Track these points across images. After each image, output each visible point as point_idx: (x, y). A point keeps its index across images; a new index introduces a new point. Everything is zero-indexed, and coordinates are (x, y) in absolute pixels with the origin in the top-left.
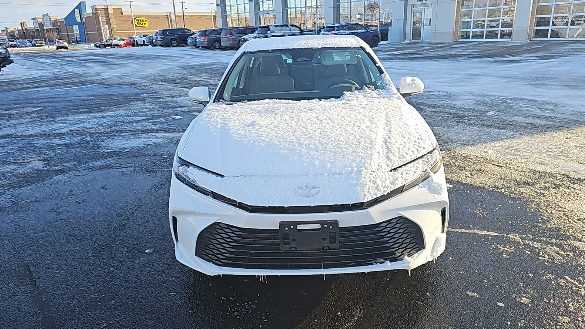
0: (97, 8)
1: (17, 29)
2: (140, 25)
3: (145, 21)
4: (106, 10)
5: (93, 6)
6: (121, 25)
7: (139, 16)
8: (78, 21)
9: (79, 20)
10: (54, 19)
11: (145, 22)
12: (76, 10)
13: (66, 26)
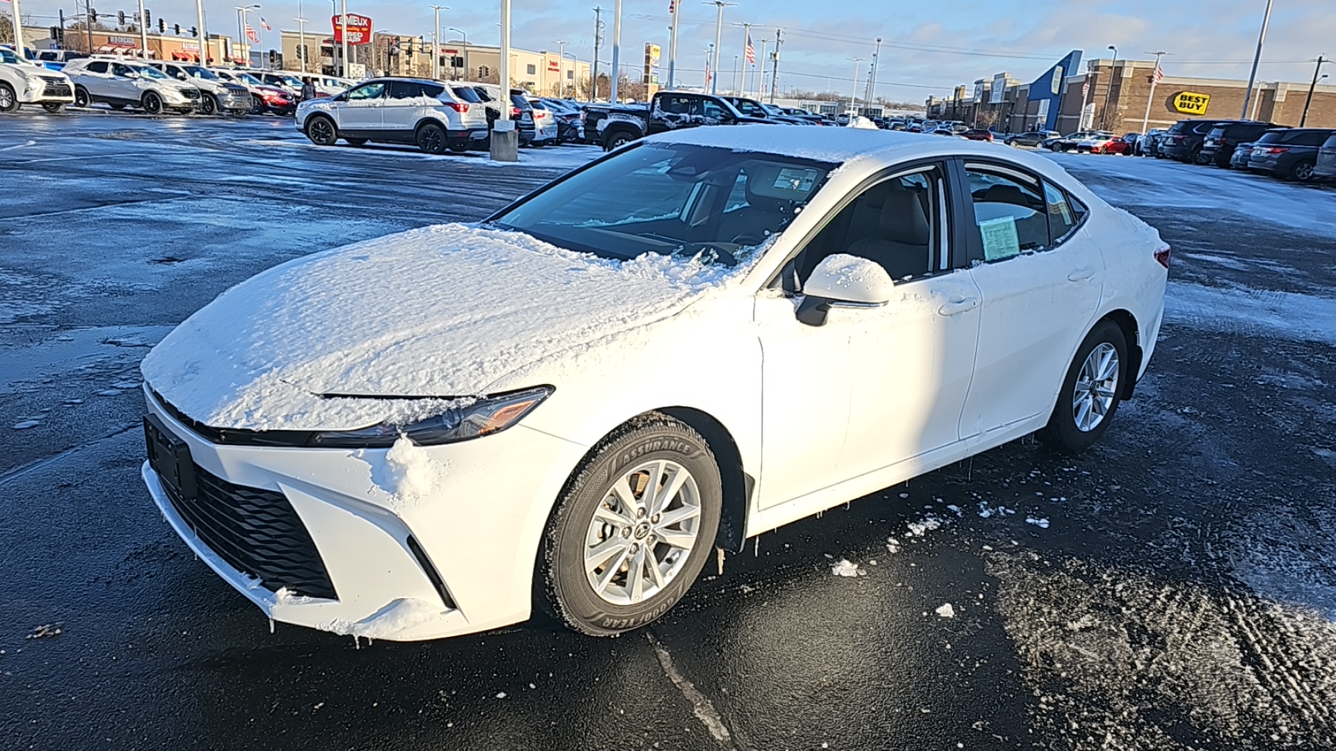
0: (1099, 67)
1: (946, 100)
2: (1186, 110)
3: (1201, 100)
4: (1118, 70)
5: (1093, 61)
6: (1139, 107)
7: (1191, 88)
8: (1053, 91)
9: (1055, 90)
10: (1012, 85)
11: (1199, 104)
12: (1058, 67)
13: (1029, 100)
